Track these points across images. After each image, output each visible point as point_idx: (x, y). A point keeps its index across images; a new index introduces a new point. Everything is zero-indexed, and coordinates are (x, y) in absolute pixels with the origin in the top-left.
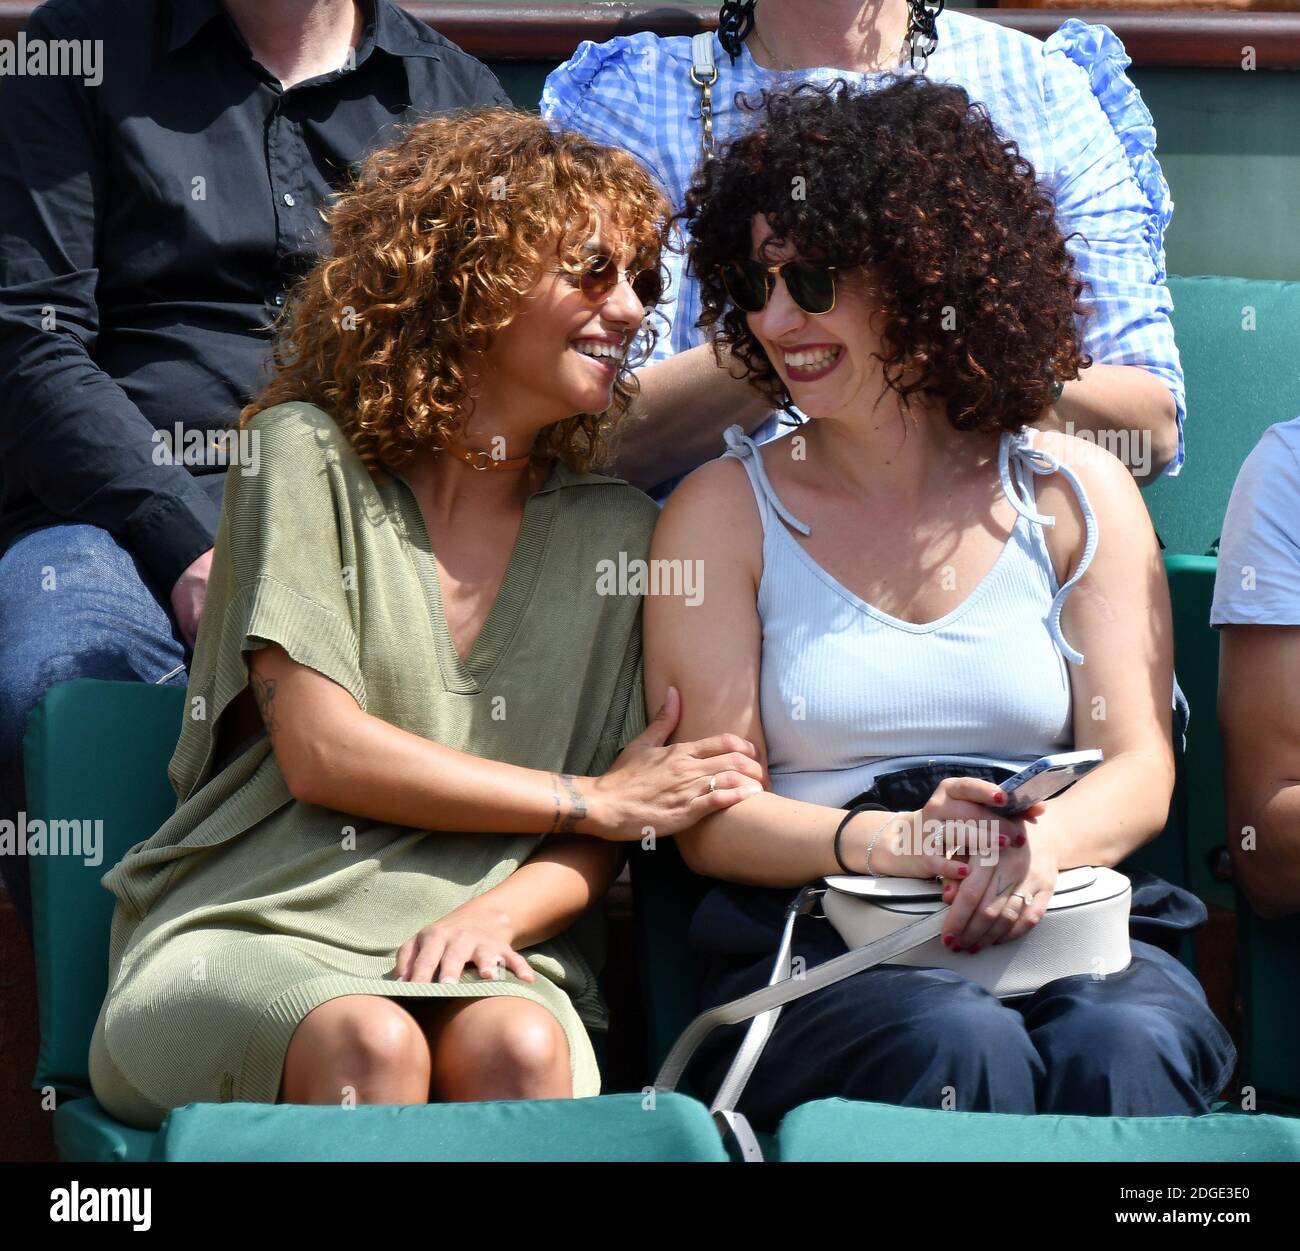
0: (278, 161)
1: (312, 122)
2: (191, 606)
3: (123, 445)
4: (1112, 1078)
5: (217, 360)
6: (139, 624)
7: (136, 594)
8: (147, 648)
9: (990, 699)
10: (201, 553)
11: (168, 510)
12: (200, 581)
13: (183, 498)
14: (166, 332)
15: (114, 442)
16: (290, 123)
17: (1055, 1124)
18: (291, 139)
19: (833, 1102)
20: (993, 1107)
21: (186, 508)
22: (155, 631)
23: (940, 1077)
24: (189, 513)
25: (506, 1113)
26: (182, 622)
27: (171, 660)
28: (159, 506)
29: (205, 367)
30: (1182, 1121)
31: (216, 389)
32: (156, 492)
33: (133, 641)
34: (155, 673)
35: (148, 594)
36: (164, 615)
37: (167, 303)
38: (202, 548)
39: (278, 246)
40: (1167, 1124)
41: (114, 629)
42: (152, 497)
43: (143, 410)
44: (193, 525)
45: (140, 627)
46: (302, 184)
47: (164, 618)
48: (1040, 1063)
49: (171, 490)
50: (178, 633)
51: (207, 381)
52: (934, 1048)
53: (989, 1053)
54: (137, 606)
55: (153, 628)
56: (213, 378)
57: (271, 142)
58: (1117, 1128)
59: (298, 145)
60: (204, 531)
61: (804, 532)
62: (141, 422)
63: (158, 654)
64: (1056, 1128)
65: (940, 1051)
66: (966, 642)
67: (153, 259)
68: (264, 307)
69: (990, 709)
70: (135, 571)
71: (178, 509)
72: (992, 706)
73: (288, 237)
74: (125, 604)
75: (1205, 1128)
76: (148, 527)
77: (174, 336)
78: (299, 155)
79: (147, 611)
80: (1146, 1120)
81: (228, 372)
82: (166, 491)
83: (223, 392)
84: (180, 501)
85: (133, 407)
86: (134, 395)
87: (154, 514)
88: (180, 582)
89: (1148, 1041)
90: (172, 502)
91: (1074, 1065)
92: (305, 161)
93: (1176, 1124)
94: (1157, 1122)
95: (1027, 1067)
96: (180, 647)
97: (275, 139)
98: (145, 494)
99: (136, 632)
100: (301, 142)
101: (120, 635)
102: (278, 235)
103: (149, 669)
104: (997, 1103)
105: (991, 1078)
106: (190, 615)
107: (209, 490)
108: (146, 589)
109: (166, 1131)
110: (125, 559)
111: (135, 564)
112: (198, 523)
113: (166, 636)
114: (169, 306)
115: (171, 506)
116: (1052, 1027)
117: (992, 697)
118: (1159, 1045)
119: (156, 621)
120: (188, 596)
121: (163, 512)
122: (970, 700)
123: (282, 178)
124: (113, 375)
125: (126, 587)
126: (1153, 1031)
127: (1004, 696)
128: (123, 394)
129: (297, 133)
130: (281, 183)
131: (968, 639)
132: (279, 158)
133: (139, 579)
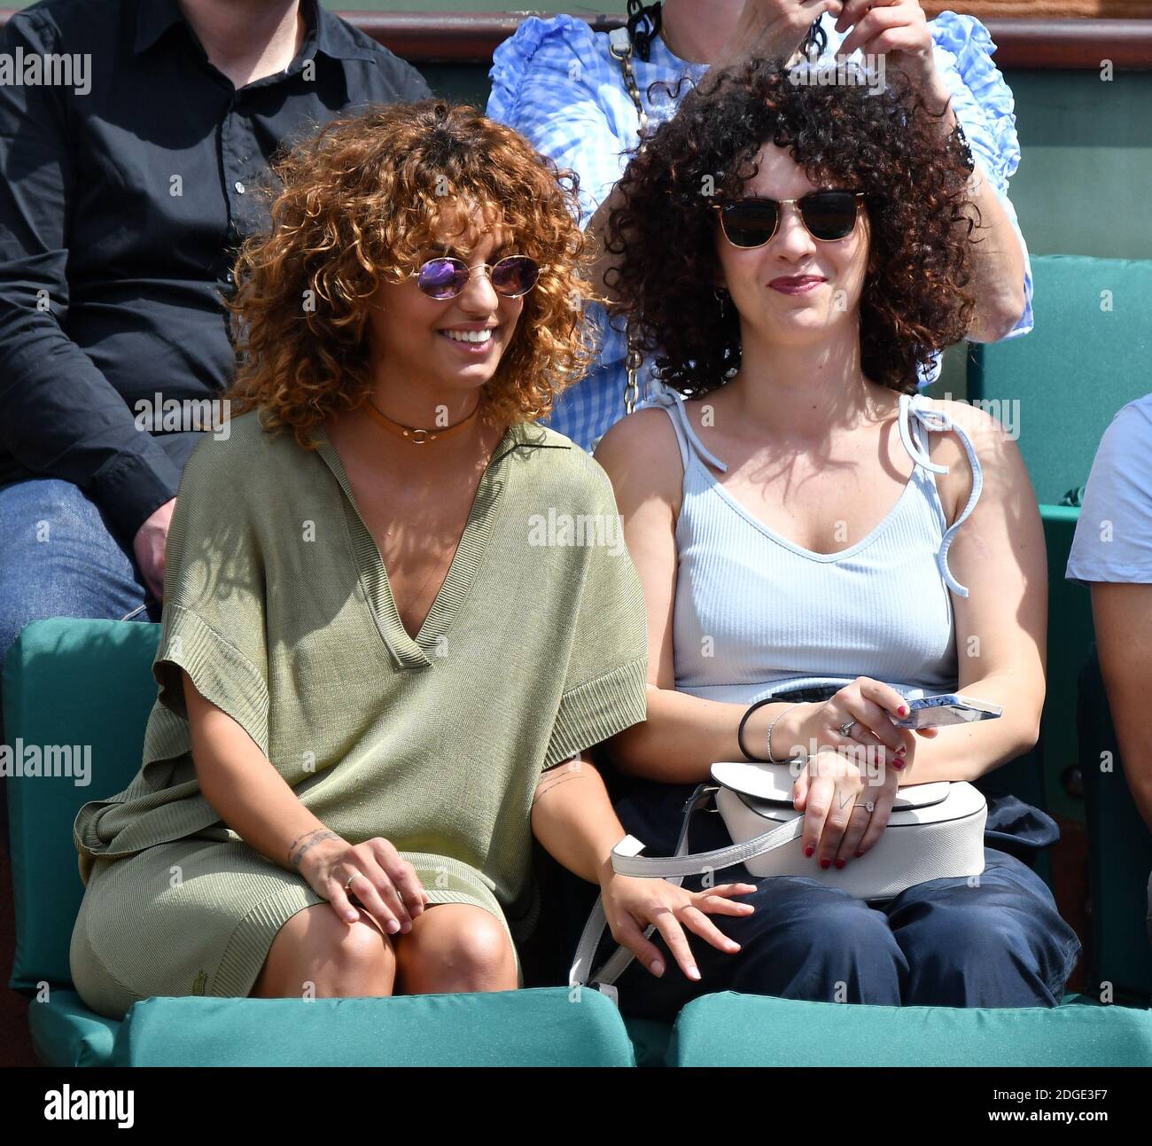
0: (230, 154)
1: (261, 118)
2: (151, 552)
3: (89, 409)
4: (966, 973)
5: (173, 333)
6: (104, 568)
7: (101, 541)
8: (112, 590)
9: (882, 626)
10: (159, 505)
11: (129, 465)
12: (160, 531)
13: (144, 456)
14: (129, 306)
15: (82, 406)
16: (242, 119)
17: (925, 1015)
18: (242, 133)
19: (726, 995)
20: (863, 999)
21: (147, 465)
22: (120, 574)
23: (814, 973)
24: (150, 470)
25: (434, 1005)
26: (143, 567)
27: (133, 601)
28: (122, 462)
29: (163, 339)
30: (1039, 1011)
31: (174, 358)
32: (120, 451)
33: (99, 584)
34: (119, 612)
35: (112, 541)
36: (127, 561)
37: (131, 280)
38: (160, 501)
39: (229, 228)
40: (1025, 1015)
41: (83, 573)
42: (116, 455)
43: (108, 377)
44: (153, 479)
45: (106, 571)
46: (251, 174)
47: (127, 562)
48: (903, 958)
49: (133, 448)
50: (139, 576)
51: (165, 351)
52: (809, 946)
53: (858, 951)
54: (102, 552)
55: (116, 572)
56: (170, 349)
57: (224, 137)
58: (980, 1018)
59: (248, 139)
60: (163, 485)
61: (721, 468)
62: (106, 388)
63: (122, 596)
64: (926, 1018)
65: (814, 950)
66: (864, 573)
67: (118, 242)
68: (216, 284)
69: (881, 634)
70: (101, 521)
71: (140, 467)
72: (884, 631)
73: (238, 221)
74: (93, 551)
75: (1060, 1018)
76: (112, 482)
77: (135, 310)
78: (248, 148)
79: (112, 557)
80: (1006, 1011)
81: (183, 344)
82: (130, 450)
83: (181, 362)
84: (142, 458)
85: (98, 374)
86: (100, 363)
87: (118, 471)
88: (142, 531)
89: (998, 939)
90: (134, 459)
91: (932, 962)
92: (254, 153)
93: (1034, 1014)
94: (1016, 1013)
95: (892, 962)
96: (141, 589)
97: (228, 134)
98: (108, 452)
99: (103, 577)
100: (251, 136)
101: (87, 579)
102: (229, 217)
103: (113, 608)
104: (865, 996)
105: (860, 973)
106: (150, 561)
107: (167, 449)
108: (111, 537)
109: (130, 1022)
110: (92, 510)
111: (101, 515)
112: (157, 478)
113: (128, 578)
114: (132, 283)
115: (133, 463)
116: (912, 927)
117: (884, 624)
118: (1010, 942)
119: (121, 566)
120: (148, 543)
121: (126, 469)
122: (864, 625)
123: (235, 169)
124: (82, 344)
125: (93, 534)
126: (1004, 931)
127: (895, 624)
128: (90, 362)
129: (247, 128)
130: (234, 173)
131: (867, 571)
132: (231, 150)
133: (104, 529)
